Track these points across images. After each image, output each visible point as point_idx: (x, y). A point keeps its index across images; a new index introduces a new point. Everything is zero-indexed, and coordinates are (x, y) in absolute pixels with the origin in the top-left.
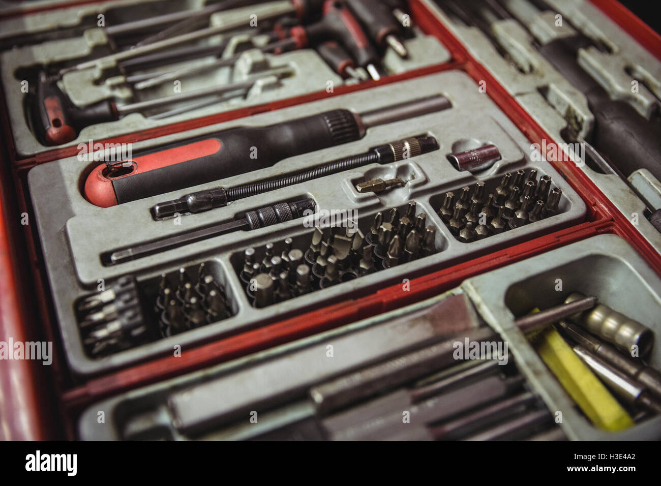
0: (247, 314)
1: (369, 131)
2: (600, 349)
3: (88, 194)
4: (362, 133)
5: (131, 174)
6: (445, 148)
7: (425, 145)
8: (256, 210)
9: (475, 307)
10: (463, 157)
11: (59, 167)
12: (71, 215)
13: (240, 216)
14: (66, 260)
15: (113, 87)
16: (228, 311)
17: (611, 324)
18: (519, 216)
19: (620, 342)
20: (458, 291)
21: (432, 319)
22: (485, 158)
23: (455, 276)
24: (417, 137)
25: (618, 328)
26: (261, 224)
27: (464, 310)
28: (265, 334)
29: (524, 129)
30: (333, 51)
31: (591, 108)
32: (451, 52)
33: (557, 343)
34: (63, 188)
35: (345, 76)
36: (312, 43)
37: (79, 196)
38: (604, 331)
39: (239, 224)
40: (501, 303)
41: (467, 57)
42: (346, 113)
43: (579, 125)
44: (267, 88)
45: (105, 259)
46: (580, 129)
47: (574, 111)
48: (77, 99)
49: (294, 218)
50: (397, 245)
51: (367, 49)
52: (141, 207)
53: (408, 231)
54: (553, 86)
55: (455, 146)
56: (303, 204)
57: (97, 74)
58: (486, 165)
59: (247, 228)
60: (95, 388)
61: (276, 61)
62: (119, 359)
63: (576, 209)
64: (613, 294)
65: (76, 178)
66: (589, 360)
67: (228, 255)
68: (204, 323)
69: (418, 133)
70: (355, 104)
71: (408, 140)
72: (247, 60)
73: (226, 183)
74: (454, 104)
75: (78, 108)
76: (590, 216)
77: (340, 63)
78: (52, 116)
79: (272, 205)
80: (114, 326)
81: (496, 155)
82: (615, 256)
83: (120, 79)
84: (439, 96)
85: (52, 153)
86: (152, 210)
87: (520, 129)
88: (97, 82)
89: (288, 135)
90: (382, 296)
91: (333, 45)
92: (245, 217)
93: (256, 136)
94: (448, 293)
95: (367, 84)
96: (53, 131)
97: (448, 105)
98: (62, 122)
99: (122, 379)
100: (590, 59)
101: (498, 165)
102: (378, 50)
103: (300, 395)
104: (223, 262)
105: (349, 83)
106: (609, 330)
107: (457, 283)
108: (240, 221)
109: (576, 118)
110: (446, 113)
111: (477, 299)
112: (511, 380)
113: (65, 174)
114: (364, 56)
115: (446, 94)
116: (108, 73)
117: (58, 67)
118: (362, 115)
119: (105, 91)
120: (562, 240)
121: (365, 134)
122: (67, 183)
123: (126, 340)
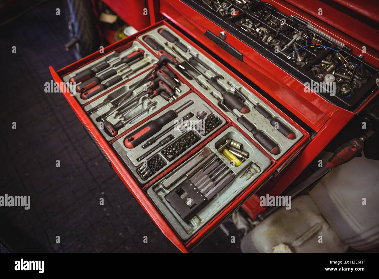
0: (169, 163)
1: (178, 114)
2: (234, 149)
3: (127, 146)
4: (177, 115)
5: (134, 140)
6: (195, 115)
7: (191, 115)
8: (162, 141)
9: (210, 149)
10: (200, 116)
11: (118, 142)
12: (126, 153)
13: (160, 143)
14: (130, 162)
15: (120, 118)
16: (165, 164)
17: (235, 144)
18: (213, 127)
19: (237, 148)
20: (206, 147)
21: (203, 154)
22: (204, 115)
23: (205, 144)
24: (189, 114)
25: (236, 145)
26: (165, 144)
27: (208, 151)
28: (174, 166)
29: (210, 105)
30: (164, 94)
31: (222, 95)
32: (190, 87)
33: (226, 151)
34: (121, 147)
35: (168, 100)
36: (159, 93)
37: (125, 148)
38: (234, 146)
39: (160, 145)
40: (215, 148)
41: (194, 88)
42: (172, 111)
43: (221, 100)
44: (153, 109)
45: (138, 160)
46: (221, 101)
47: (219, 97)
48: (113, 123)
49: (171, 140)
50: (192, 141)
51: (171, 92)
52: (140, 146)
53: (194, 137)
54: (214, 92)
55: (197, 113)
56: (171, 137)
57: (114, 115)
58: (204, 116)
59: (162, 145)
60: (147, 185)
61: (153, 100)
62: (149, 179)
63: (224, 122)
64: (234, 137)
65: (123, 144)
66: (232, 152)
67: (160, 152)
68: (161, 168)
69: (189, 113)
70: (173, 108)
71: (187, 115)
72: (146, 102)
73: (154, 136)
74: (194, 102)
75: (114, 125)
76: (227, 122)
77: (167, 98)
78: (111, 130)
79: (165, 139)
80: (146, 173)
81: (206, 114)
82: (233, 131)
83: (121, 116)
84: (190, 100)
85: (115, 139)
86: (142, 147)
87: (209, 105)
88: (115, 118)
89: (162, 120)
90: (193, 152)
91: (163, 92)
92: (161, 143)
93: (156, 122)
94: (204, 148)
95: (174, 101)
96: (113, 134)
97: (193, 103)
98: (114, 131)
99: (152, 182)
100: (220, 81)
101: (207, 116)
102: (174, 91)
103: (184, 175)
104: (160, 153)
105: (170, 102)
106: (235, 146)
107: (205, 145)
108: (160, 144)
109: (220, 99)
110: (193, 104)
111: (210, 148)
112: (219, 161)
113: (120, 143)
114: (171, 94)
115: (192, 100)
116: (117, 115)
117: (105, 116)
118: (175, 110)
119: (118, 119)
120: (223, 130)
121: (178, 115)
122: (122, 145)
123: (149, 175)
